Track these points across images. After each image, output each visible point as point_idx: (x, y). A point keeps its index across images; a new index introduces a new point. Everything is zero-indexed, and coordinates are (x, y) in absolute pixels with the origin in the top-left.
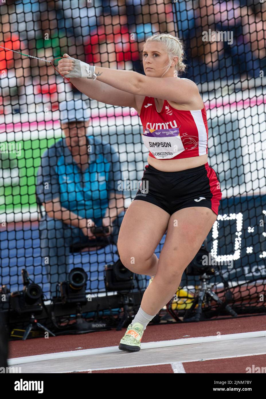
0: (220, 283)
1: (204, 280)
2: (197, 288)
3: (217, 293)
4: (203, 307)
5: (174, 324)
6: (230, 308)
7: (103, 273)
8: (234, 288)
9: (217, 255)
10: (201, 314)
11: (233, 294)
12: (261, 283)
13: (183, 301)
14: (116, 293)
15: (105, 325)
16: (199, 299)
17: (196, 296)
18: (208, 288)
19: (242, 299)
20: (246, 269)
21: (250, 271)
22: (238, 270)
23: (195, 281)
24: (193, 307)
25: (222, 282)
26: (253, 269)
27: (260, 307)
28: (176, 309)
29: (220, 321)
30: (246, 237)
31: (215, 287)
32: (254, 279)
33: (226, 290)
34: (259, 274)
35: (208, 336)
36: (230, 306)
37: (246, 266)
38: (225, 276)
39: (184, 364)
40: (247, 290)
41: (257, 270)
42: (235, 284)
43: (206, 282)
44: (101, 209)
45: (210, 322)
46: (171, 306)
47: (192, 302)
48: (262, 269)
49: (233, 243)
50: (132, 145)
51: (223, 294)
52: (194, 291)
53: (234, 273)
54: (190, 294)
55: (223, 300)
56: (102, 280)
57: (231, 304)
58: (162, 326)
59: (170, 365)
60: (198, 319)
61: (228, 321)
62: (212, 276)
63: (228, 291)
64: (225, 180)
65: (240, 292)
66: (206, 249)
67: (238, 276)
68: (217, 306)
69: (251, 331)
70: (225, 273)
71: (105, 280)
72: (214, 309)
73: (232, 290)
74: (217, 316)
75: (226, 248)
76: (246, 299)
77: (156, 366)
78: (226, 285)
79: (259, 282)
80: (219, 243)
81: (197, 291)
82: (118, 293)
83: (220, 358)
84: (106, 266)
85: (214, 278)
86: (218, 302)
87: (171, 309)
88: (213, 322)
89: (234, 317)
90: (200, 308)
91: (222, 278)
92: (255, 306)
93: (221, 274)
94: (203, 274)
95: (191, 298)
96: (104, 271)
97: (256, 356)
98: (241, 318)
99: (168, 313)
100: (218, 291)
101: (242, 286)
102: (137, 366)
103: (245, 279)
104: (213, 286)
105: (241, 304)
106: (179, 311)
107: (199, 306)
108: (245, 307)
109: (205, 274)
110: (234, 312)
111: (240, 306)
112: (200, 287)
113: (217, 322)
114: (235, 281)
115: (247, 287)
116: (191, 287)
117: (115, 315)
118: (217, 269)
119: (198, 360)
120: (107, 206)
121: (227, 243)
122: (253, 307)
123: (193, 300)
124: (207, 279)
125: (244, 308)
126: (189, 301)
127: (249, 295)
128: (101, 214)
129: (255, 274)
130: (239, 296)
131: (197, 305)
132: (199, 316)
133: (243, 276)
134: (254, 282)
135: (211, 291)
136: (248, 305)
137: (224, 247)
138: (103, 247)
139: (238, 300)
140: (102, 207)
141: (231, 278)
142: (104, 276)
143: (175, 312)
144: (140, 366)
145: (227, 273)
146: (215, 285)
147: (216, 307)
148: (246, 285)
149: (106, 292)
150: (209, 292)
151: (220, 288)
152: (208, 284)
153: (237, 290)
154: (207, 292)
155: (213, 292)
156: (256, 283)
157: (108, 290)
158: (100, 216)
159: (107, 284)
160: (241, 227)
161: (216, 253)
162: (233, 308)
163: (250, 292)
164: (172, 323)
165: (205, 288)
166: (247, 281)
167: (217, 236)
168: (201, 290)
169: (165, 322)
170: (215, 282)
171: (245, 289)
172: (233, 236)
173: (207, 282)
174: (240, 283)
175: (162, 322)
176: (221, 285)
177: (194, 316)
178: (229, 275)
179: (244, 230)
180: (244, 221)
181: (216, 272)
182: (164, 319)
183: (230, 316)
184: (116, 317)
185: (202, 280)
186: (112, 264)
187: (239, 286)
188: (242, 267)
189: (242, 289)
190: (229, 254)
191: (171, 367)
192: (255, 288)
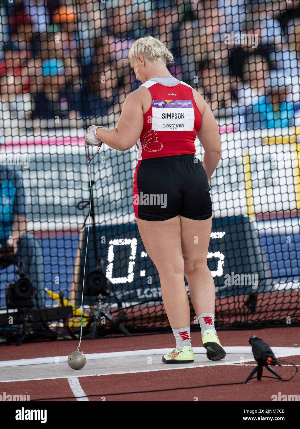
0: (114, 303)
1: (100, 300)
2: (92, 307)
3: (111, 313)
4: (98, 326)
5: (71, 341)
6: (123, 327)
7: (4, 292)
8: (127, 308)
9: (112, 277)
10: (95, 332)
11: (126, 314)
12: (153, 305)
13: (79, 319)
14: (16, 311)
15: (5, 340)
16: (94, 318)
17: (91, 315)
18: (103, 308)
19: (134, 319)
20: (139, 291)
21: (142, 293)
22: (132, 291)
23: (91, 301)
24: (88, 325)
25: (116, 302)
26: (146, 292)
27: (151, 326)
28: (73, 327)
29: (113, 339)
30: (140, 261)
31: (109, 307)
32: (146, 301)
33: (120, 310)
34: (151, 296)
35: (102, 352)
36: (123, 325)
37: (139, 288)
38: (119, 297)
39: (79, 378)
40: (140, 310)
41: (149, 293)
42: (128, 305)
43: (101, 302)
44: (5, 231)
45: (104, 340)
46: (68, 324)
47: (88, 320)
48: (154, 291)
49: (127, 266)
50: (42, 172)
51: (116, 314)
52: (89, 310)
53: (127, 295)
54: (87, 313)
55: (117, 320)
56: (3, 298)
57: (124, 324)
58: (58, 342)
59: (66, 379)
60: (92, 337)
61: (122, 339)
62: (107, 297)
63: (121, 311)
64: (122, 207)
65: (132, 312)
66: (102, 271)
67: (131, 297)
68: (111, 325)
69: (142, 349)
70: (119, 294)
71: (6, 298)
72: (108, 328)
73: (125, 310)
74: (110, 334)
75: (121, 271)
76: (139, 319)
77: (53, 380)
78: (120, 305)
79: (151, 303)
80: (114, 266)
81: (93, 311)
82: (18, 310)
83: (113, 374)
84: (8, 284)
85: (108, 299)
86: (112, 322)
87: (68, 326)
88: (107, 340)
89: (126, 336)
90: (95, 327)
91: (116, 298)
92: (146, 326)
93: (115, 295)
94: (98, 294)
95: (86, 317)
96: (6, 289)
97: (147, 372)
98: (133, 337)
99: (65, 330)
100: (112, 311)
101: (135, 307)
102: (36, 379)
103: (138, 300)
104: (107, 306)
105: (133, 324)
106: (75, 329)
107: (94, 324)
108: (138, 327)
109: (100, 295)
110: (127, 331)
111: (132, 326)
112: (95, 307)
113: (110, 339)
114: (128, 302)
115: (140, 307)
116: (87, 307)
117: (15, 331)
118: (112, 290)
119: (93, 375)
120: (9, 228)
121: (122, 266)
122: (144, 326)
123: (89, 319)
124: (102, 300)
125: (136, 328)
126: (85, 320)
127: (141, 315)
128: (5, 236)
129: (147, 296)
130: (132, 316)
131: (92, 324)
132: (93, 334)
133: (136, 298)
134: (146, 304)
135: (106, 311)
136: (140, 325)
137: (119, 270)
138: (5, 267)
139: (130, 320)
140: (6, 229)
141: (125, 299)
142: (6, 295)
143: (71, 329)
144: (38, 379)
145: (121, 295)
146: (110, 305)
147: (109, 326)
148: (138, 306)
149: (7, 309)
150: (104, 312)
151: (114, 308)
152: (103, 304)
153: (130, 310)
154: (102, 311)
155: (108, 312)
156: (148, 304)
157: (9, 307)
158: (3, 238)
159: (9, 301)
160: (136, 252)
161: (111, 276)
162: (126, 327)
163: (142, 313)
164: (68, 340)
165: (100, 308)
166: (140, 302)
167: (113, 259)
168: (96, 310)
169: (62, 338)
170: (109, 302)
171: (137, 310)
172: (128, 260)
173: (103, 302)
174: (133, 304)
175: (59, 338)
176: (115, 305)
177: (89, 333)
178: (123, 297)
179: (138, 254)
180: (138, 246)
181: (111, 293)
182: (60, 336)
183: (123, 335)
184: (15, 333)
185: (97, 300)
186: (13, 283)
187: (132, 307)
188: (135, 289)
189: (134, 310)
190: (123, 277)
191: (67, 381)
192: (146, 309)
